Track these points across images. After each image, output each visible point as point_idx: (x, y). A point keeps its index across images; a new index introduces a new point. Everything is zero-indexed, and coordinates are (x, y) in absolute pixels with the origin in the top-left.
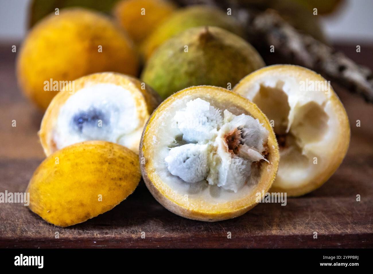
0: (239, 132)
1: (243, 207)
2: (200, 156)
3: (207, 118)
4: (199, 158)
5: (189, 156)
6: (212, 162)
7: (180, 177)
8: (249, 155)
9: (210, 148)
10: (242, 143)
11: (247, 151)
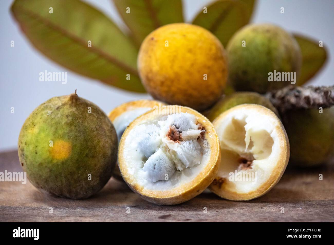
0: (174, 127)
1: (210, 169)
2: (161, 158)
3: (149, 134)
4: (162, 160)
5: (154, 163)
6: (171, 157)
7: (160, 180)
8: (190, 136)
9: (164, 149)
10: (180, 132)
11: (186, 134)
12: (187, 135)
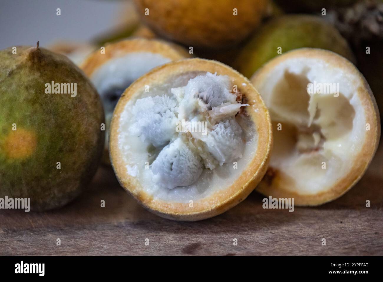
1: (260, 165)
2: (181, 153)
3: (159, 113)
4: (182, 155)
5: (171, 161)
6: (197, 149)
7: (179, 185)
8: (226, 114)
9: (184, 137)
11: (219, 112)
12: (220, 114)
